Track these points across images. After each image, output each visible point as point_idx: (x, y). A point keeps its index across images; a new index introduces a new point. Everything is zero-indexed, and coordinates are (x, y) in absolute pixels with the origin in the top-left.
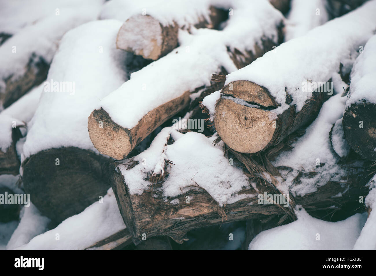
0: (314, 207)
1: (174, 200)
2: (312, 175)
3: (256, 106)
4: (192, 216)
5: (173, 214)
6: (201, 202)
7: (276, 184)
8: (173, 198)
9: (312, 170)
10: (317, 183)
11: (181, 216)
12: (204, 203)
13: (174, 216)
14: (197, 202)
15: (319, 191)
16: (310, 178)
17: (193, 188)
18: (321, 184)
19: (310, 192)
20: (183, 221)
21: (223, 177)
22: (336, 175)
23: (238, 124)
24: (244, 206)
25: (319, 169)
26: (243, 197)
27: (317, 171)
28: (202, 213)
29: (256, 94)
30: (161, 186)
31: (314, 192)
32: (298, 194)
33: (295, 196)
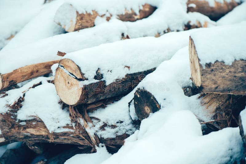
0: (114, 147)
1: (22, 123)
2: (113, 127)
3: (73, 76)
4: (35, 134)
5: (23, 130)
6: (41, 127)
7: (86, 127)
8: (22, 121)
9: (113, 124)
10: (116, 132)
11: (28, 133)
12: (43, 128)
13: (23, 131)
14: (38, 127)
15: (117, 138)
16: (112, 128)
17: (36, 118)
18: (119, 134)
19: (110, 137)
20: (29, 136)
21: (55, 116)
22: (130, 131)
23: (65, 85)
24: (68, 136)
25: (118, 124)
26: (66, 130)
27: (117, 125)
28: (41, 134)
29: (74, 69)
30: (17, 112)
31: (114, 138)
32: (102, 137)
33: (100, 137)
